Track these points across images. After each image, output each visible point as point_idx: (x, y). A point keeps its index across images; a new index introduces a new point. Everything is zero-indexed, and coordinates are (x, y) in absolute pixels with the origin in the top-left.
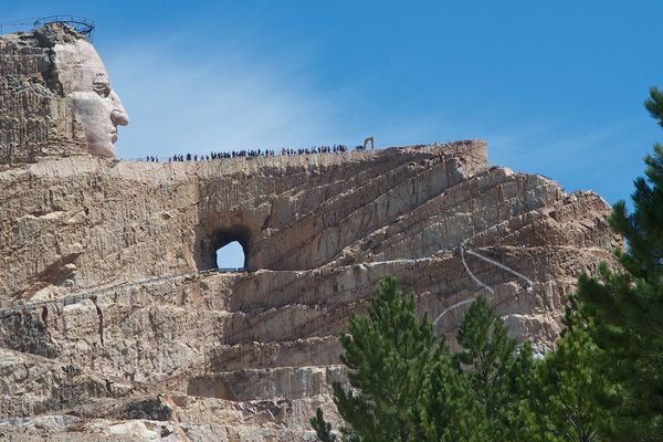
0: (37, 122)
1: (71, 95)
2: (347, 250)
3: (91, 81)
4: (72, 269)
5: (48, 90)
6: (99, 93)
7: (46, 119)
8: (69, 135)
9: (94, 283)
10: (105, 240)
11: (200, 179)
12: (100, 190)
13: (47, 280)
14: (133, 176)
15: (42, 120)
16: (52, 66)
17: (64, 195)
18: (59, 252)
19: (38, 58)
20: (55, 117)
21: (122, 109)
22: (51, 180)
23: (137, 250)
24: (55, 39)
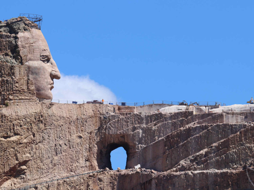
0: (7, 80)
1: (27, 63)
2: (182, 162)
3: (39, 54)
4: (24, 170)
5: (14, 61)
6: (44, 61)
7: (12, 78)
8: (25, 87)
9: (37, 177)
10: (44, 152)
11: (101, 114)
12: (42, 122)
13: (10, 176)
14: (61, 114)
15: (10, 79)
16: (16, 46)
17: (21, 126)
18: (17, 159)
19: (9, 41)
20: (17, 77)
21: (57, 70)
22: (14, 117)
23: (62, 157)
24: (19, 29)
